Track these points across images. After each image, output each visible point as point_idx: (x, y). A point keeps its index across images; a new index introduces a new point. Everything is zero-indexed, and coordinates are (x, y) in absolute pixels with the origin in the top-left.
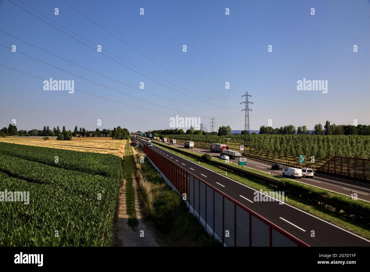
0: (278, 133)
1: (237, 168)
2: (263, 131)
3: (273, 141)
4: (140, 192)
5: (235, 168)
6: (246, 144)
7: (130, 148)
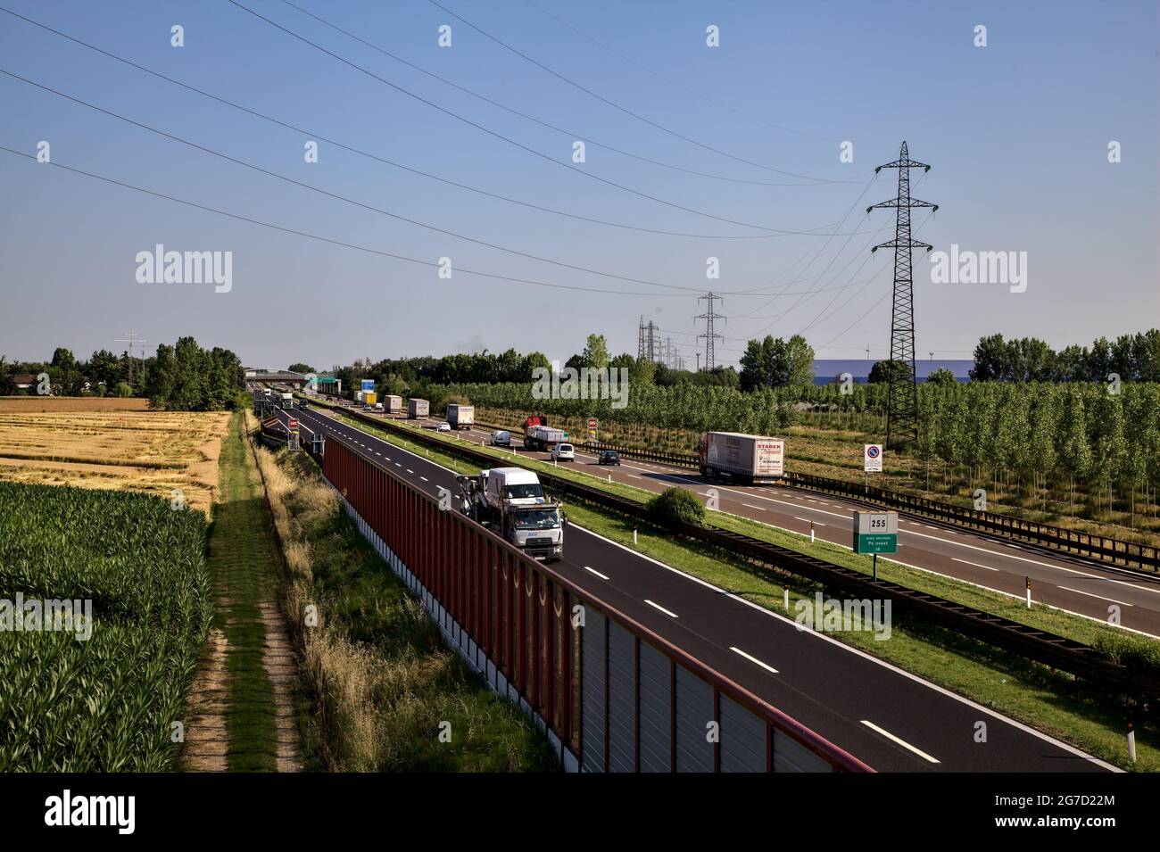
0: (1078, 376)
1: (848, 571)
2: (996, 365)
3: (1048, 420)
4: (307, 704)
5: (837, 567)
6: (895, 438)
7: (250, 461)
